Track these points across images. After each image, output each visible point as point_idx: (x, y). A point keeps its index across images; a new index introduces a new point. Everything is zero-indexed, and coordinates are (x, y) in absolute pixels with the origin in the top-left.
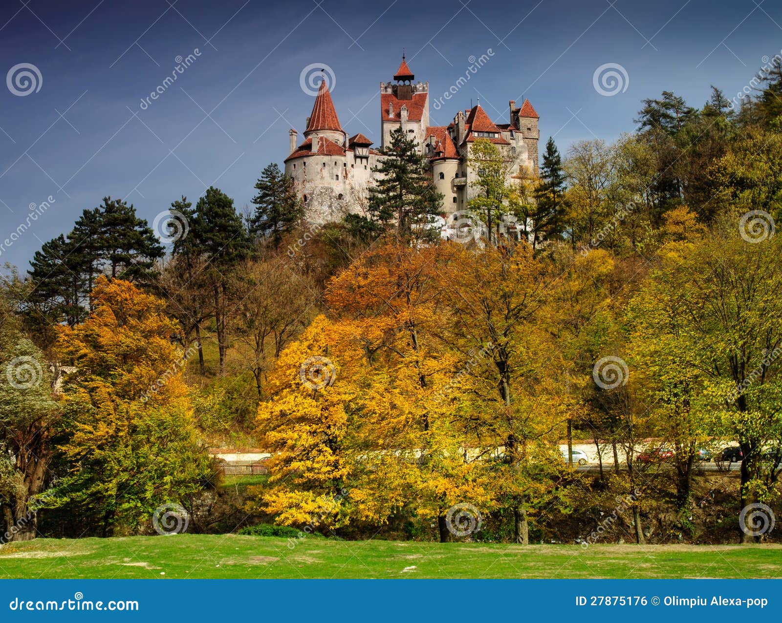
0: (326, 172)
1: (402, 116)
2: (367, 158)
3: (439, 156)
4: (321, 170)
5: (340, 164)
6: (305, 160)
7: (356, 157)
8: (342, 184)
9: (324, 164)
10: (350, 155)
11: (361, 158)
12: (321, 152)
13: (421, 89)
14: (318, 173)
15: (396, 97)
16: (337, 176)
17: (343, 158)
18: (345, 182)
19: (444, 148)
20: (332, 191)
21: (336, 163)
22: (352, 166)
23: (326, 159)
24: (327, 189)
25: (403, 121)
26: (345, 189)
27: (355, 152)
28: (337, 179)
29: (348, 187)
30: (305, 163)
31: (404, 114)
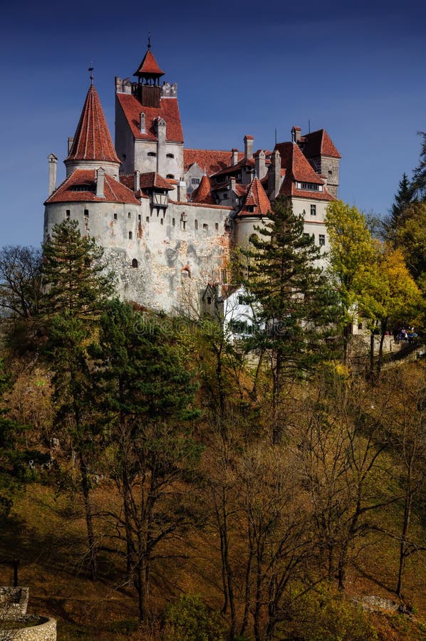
0: (117, 227)
1: (160, 134)
2: (164, 208)
3: (252, 211)
4: (112, 223)
5: (134, 216)
6: (88, 206)
7: (152, 206)
8: (135, 245)
9: (115, 215)
10: (145, 202)
11: (158, 208)
12: (109, 198)
13: (168, 91)
14: (107, 227)
15: (140, 100)
16: (130, 233)
17: (137, 208)
18: (139, 242)
19: (258, 200)
20: (125, 256)
21: (129, 213)
22: (148, 218)
23: (118, 208)
24: (119, 252)
25: (160, 142)
26: (139, 252)
27: (152, 200)
28: (130, 237)
29: (143, 249)
30: (86, 212)
31: (162, 131)
